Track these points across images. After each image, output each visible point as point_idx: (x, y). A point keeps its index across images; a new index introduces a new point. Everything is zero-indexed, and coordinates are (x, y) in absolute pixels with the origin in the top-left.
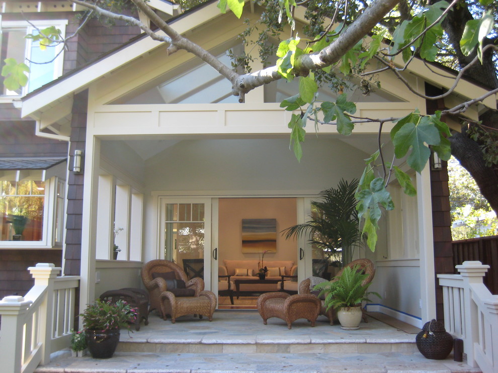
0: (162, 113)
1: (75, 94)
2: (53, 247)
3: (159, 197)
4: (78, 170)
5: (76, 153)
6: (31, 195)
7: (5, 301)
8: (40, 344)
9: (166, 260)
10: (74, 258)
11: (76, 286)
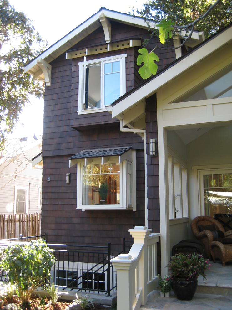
0: (215, 106)
1: (147, 98)
2: (127, 208)
3: (198, 170)
4: (154, 153)
5: (151, 141)
6: (110, 173)
7: (118, 259)
8: (140, 288)
9: (206, 216)
10: (155, 220)
11: (158, 241)
